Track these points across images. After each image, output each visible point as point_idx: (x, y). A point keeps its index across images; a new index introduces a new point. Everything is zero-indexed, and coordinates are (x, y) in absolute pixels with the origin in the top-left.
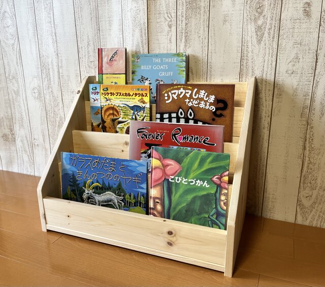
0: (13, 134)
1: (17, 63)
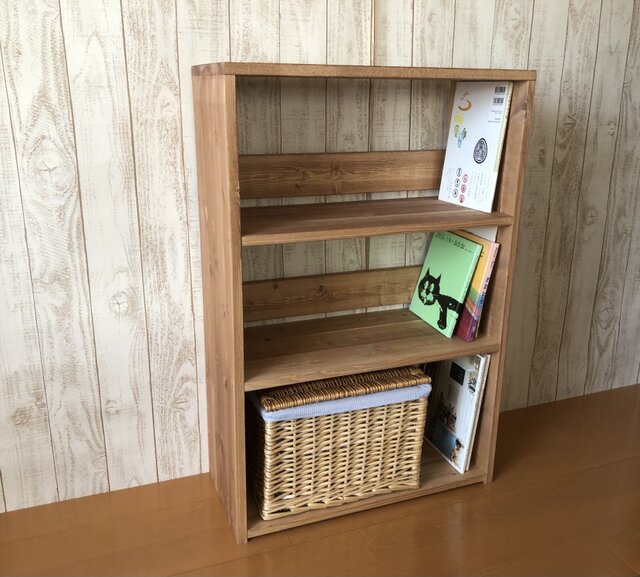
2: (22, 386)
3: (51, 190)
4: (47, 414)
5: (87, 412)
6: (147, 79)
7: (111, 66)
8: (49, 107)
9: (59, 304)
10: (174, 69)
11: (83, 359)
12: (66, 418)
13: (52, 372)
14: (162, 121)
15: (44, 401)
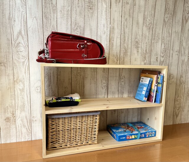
15: (15, 115)
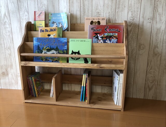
0: (7, 72)
1: (11, 42)
2: (4, 67)
3: (7, 32)
4: (8, 74)
5: (15, 75)
6: (22, 10)
7: (16, 8)
8: (6, 16)
9: (9, 53)
10: (27, 8)
11: (14, 64)
12: (11, 75)
13: (8, 66)
14: (25, 19)
